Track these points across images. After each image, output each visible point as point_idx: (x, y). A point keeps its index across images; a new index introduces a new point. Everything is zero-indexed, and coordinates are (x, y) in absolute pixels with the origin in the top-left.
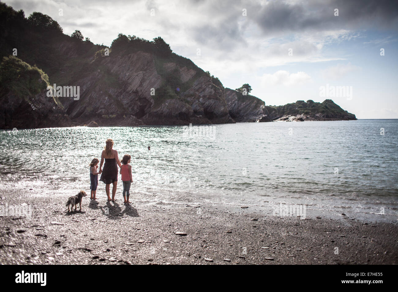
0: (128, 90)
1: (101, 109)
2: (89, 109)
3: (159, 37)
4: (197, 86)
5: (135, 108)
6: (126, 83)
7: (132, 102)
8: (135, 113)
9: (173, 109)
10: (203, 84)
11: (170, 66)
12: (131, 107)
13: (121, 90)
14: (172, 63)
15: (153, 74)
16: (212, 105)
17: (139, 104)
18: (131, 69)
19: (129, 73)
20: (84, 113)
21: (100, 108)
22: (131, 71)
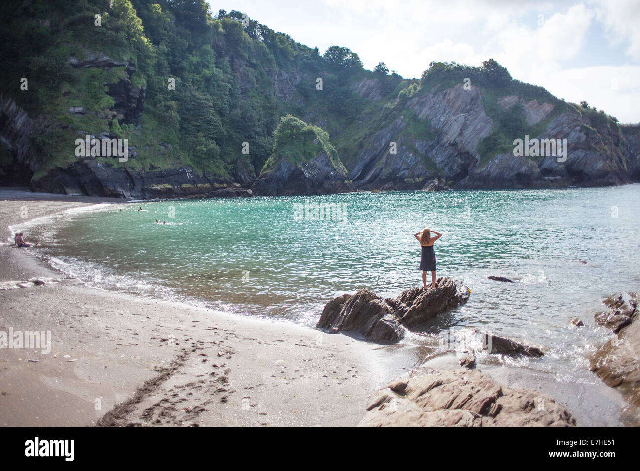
0: (442, 142)
1: (404, 170)
2: (386, 172)
3: (490, 60)
4: (555, 130)
5: (455, 167)
6: (440, 132)
7: (450, 159)
8: (454, 174)
9: (506, 168)
10: (564, 126)
11: (509, 101)
12: (448, 166)
13: (433, 142)
14: (512, 97)
15: (480, 117)
16: (580, 159)
17: (460, 161)
18: (447, 112)
19: (444, 118)
20: (380, 176)
21: (401, 169)
22: (447, 114)
